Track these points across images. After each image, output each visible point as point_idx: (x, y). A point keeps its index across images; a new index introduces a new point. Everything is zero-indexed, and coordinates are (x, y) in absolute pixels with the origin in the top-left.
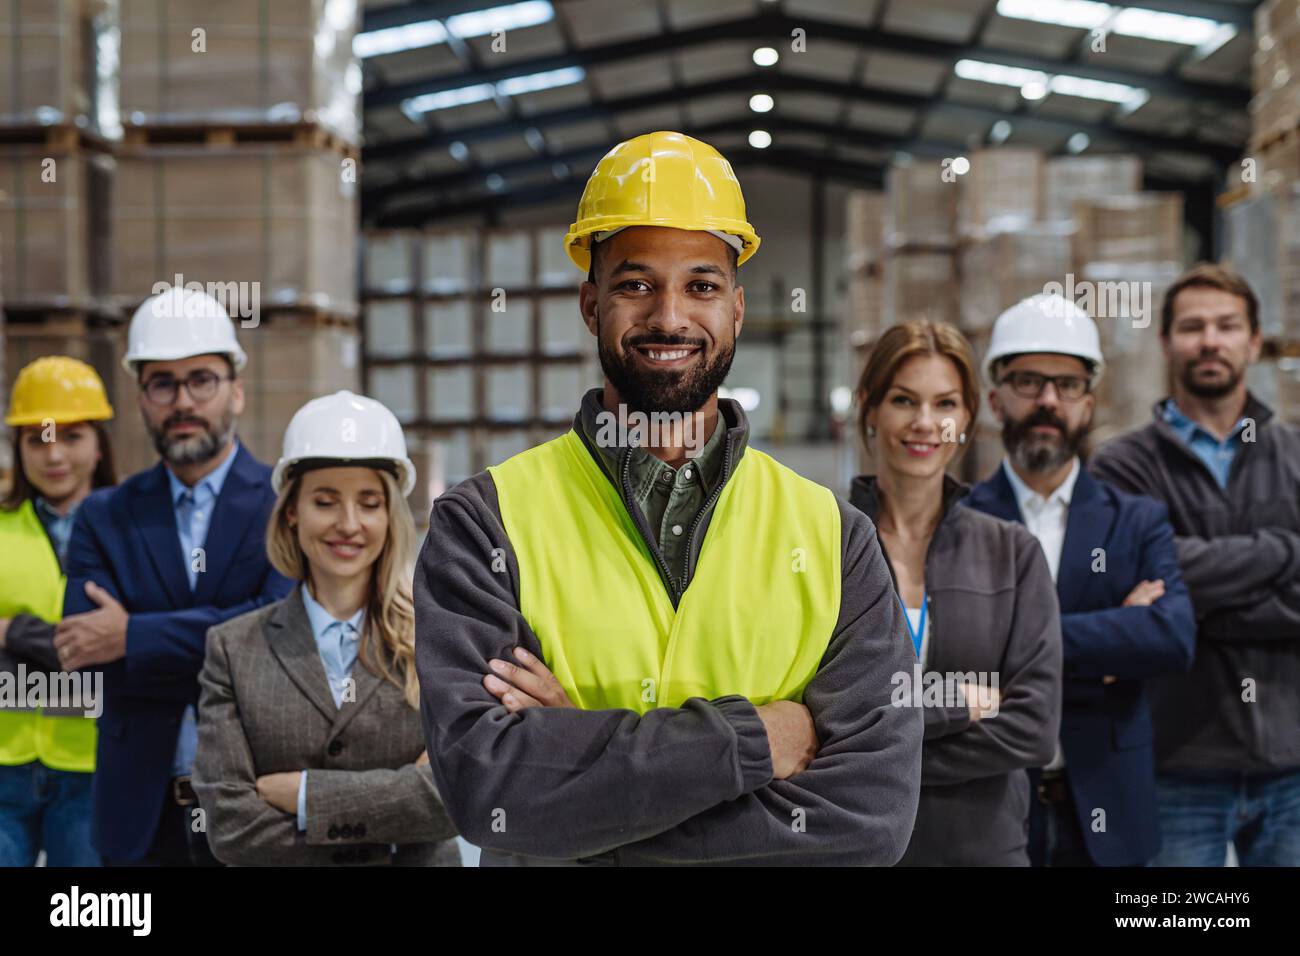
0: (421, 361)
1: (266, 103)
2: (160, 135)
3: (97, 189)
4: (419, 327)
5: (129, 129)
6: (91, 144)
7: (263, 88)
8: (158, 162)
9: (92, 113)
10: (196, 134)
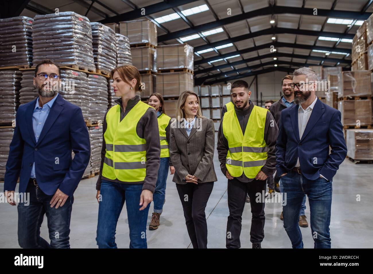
0: (211, 108)
1: (178, 65)
2: (163, 71)
3: (154, 80)
4: (211, 102)
5: (158, 70)
6: (153, 73)
7: (178, 64)
8: (163, 75)
9: (153, 68)
10: (168, 71)
